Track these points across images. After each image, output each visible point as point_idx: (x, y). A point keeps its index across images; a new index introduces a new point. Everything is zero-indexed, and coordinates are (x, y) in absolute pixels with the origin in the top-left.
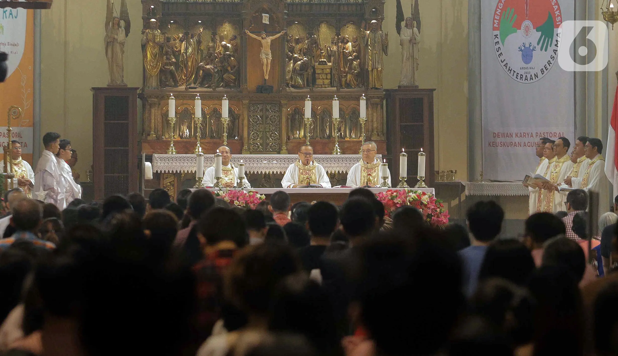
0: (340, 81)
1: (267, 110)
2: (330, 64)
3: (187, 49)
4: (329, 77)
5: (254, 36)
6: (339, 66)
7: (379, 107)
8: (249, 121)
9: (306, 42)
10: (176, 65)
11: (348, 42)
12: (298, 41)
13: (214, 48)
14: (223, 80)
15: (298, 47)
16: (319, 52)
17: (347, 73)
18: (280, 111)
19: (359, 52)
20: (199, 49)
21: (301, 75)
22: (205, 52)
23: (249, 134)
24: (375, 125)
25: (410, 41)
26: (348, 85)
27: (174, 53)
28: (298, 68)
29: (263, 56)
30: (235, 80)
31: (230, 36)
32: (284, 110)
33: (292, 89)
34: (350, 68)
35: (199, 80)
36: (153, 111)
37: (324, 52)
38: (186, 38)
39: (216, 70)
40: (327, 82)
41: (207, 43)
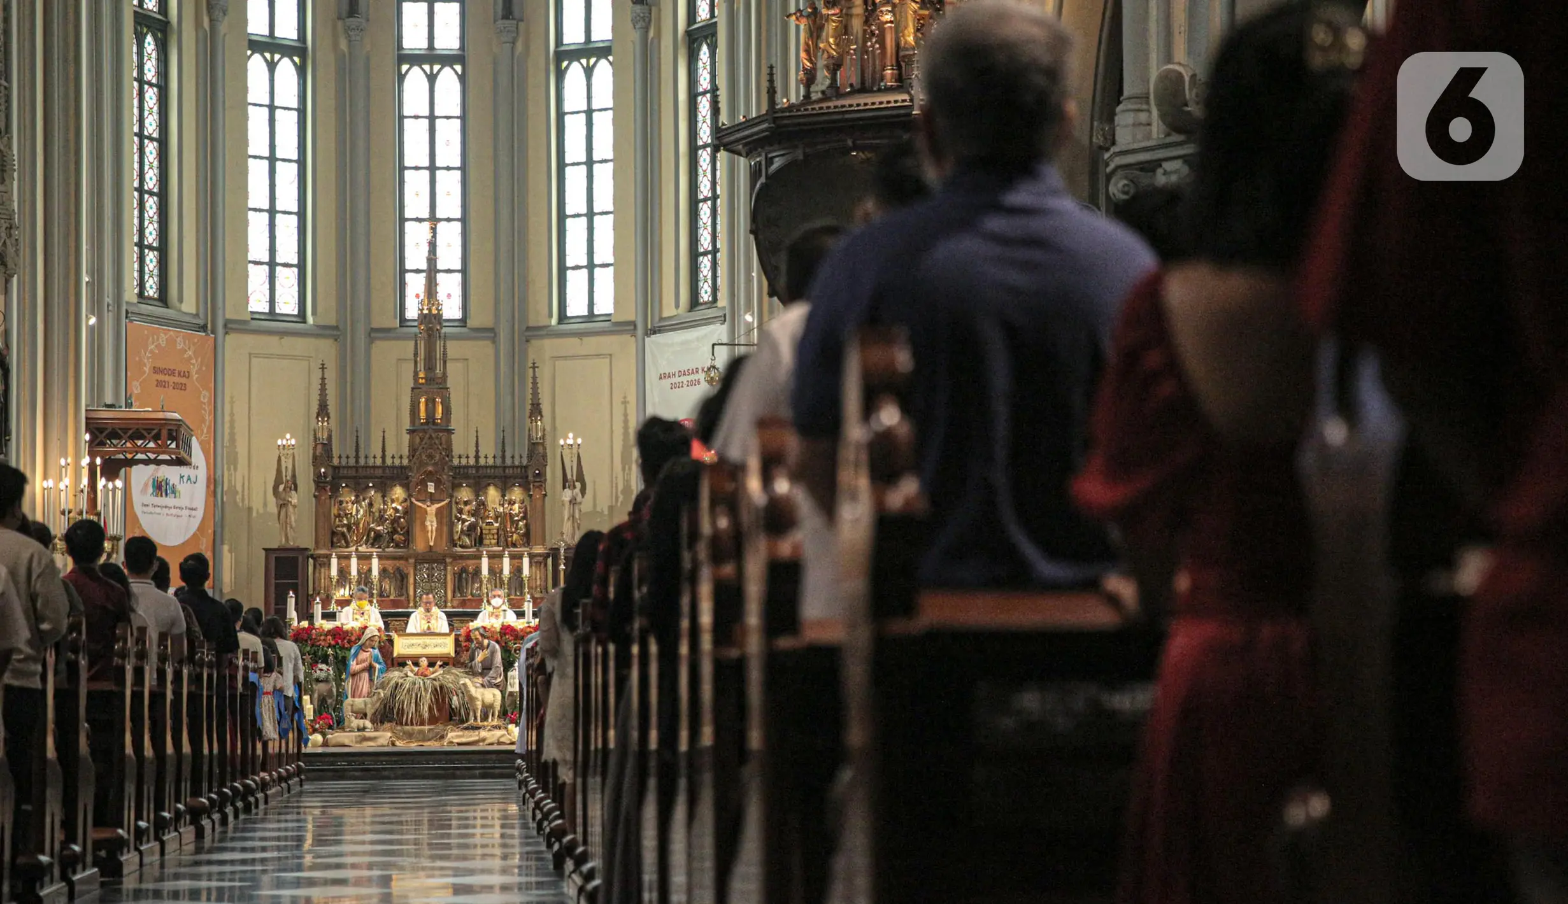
0: (506, 540)
1: (433, 568)
2: (496, 525)
3: (358, 511)
4: (496, 537)
5: (419, 504)
6: (505, 526)
7: (542, 566)
8: (415, 579)
9: (474, 503)
10: (349, 527)
11: (515, 503)
12: (466, 503)
13: (385, 511)
14: (393, 540)
15: (467, 508)
16: (486, 514)
17: (512, 533)
18: (445, 569)
19: (525, 513)
20: (370, 512)
21: (469, 536)
22: (377, 514)
23: (415, 592)
24: (538, 583)
25: (570, 502)
26: (514, 545)
27: (346, 515)
28: (465, 528)
29: (428, 523)
30: (405, 541)
31: (401, 499)
32: (449, 568)
33: (459, 549)
34: (517, 529)
35: (371, 541)
36: (323, 570)
37: (492, 514)
38: (357, 501)
39: (386, 531)
40: (494, 541)
41: (378, 505)
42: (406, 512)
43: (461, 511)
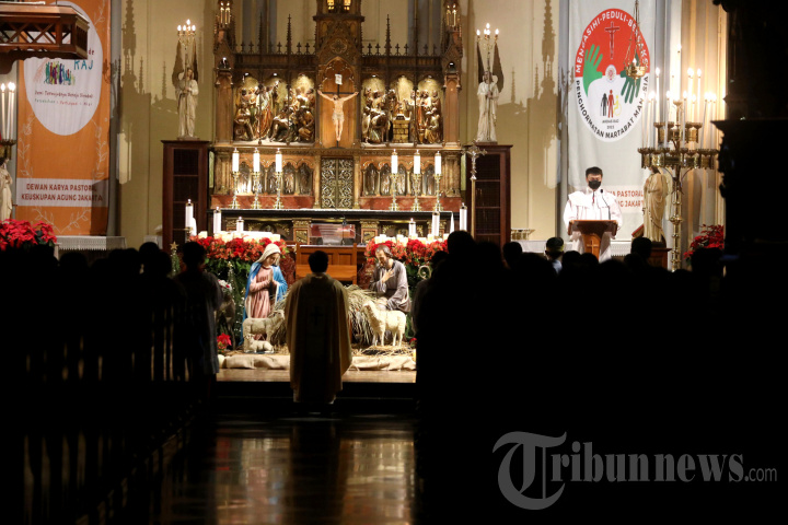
0: (418, 136)
1: (340, 165)
2: (408, 119)
3: (261, 102)
4: (407, 132)
5: (325, 96)
6: (417, 121)
7: (456, 164)
8: (321, 176)
9: (384, 96)
10: (252, 118)
11: (427, 96)
12: (376, 96)
13: (290, 102)
14: (298, 133)
17: (425, 128)
18: (353, 166)
19: (439, 107)
20: (274, 103)
21: (378, 130)
22: (281, 106)
23: (321, 189)
24: (451, 181)
25: (486, 97)
26: (426, 141)
27: (249, 106)
28: (374, 123)
29: (335, 118)
30: (310, 134)
31: (307, 90)
32: (357, 165)
33: (368, 145)
34: (429, 124)
35: (275, 134)
36: (224, 164)
37: (403, 107)
38: (261, 91)
39: (291, 124)
40: (405, 137)
41: (283, 95)
42: (312, 104)
43: (370, 105)
